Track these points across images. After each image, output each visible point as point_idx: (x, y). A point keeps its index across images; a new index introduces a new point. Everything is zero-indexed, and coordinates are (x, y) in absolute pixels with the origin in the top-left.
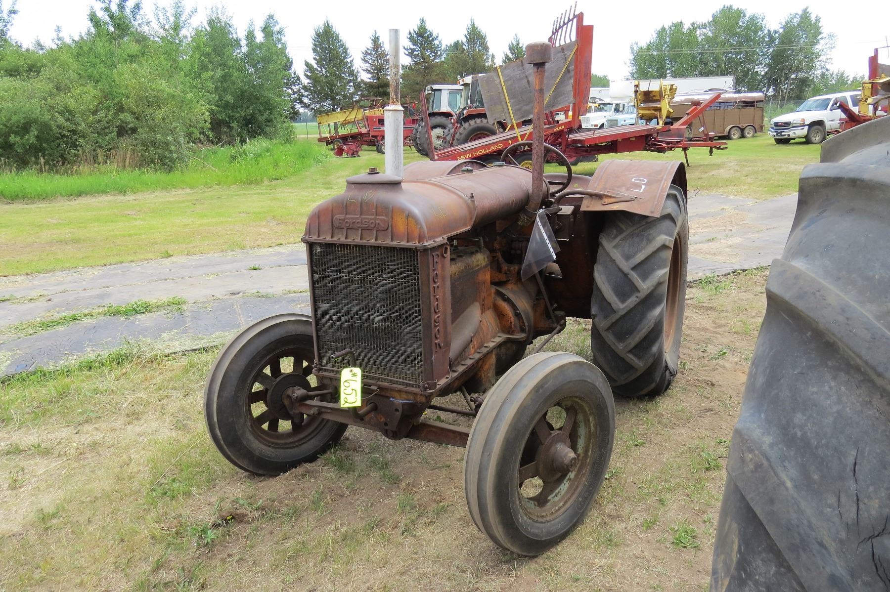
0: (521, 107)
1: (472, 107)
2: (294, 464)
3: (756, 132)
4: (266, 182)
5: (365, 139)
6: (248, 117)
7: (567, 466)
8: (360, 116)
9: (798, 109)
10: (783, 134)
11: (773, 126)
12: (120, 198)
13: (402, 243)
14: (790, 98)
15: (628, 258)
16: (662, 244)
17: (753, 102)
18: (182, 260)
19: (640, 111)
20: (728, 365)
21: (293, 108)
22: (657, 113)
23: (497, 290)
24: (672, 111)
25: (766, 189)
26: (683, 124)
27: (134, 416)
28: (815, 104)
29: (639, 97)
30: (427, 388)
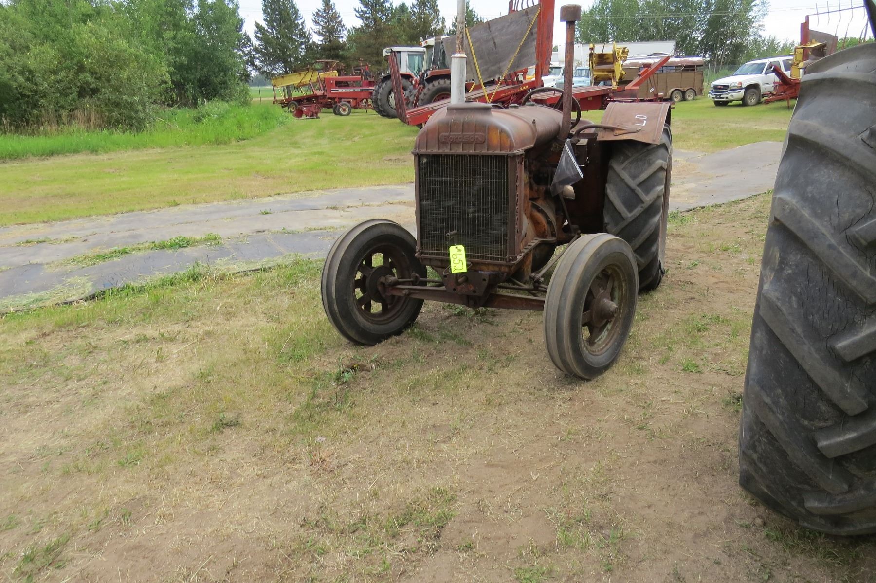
0: (488, 68)
1: (436, 68)
2: (385, 336)
3: (696, 95)
4: (234, 143)
5: (320, 101)
6: (204, 79)
7: (612, 313)
8: (315, 79)
9: (735, 73)
10: (721, 96)
11: (713, 89)
12: (93, 157)
13: (496, 152)
14: (725, 63)
15: (634, 177)
16: (660, 166)
17: (694, 66)
18: (191, 208)
19: (595, 73)
20: (700, 272)
21: (245, 70)
22: (611, 75)
23: (533, 204)
24: (624, 73)
25: (712, 144)
26: (635, 85)
27: (229, 315)
28: (751, 69)
29: (594, 59)
30: (511, 260)
